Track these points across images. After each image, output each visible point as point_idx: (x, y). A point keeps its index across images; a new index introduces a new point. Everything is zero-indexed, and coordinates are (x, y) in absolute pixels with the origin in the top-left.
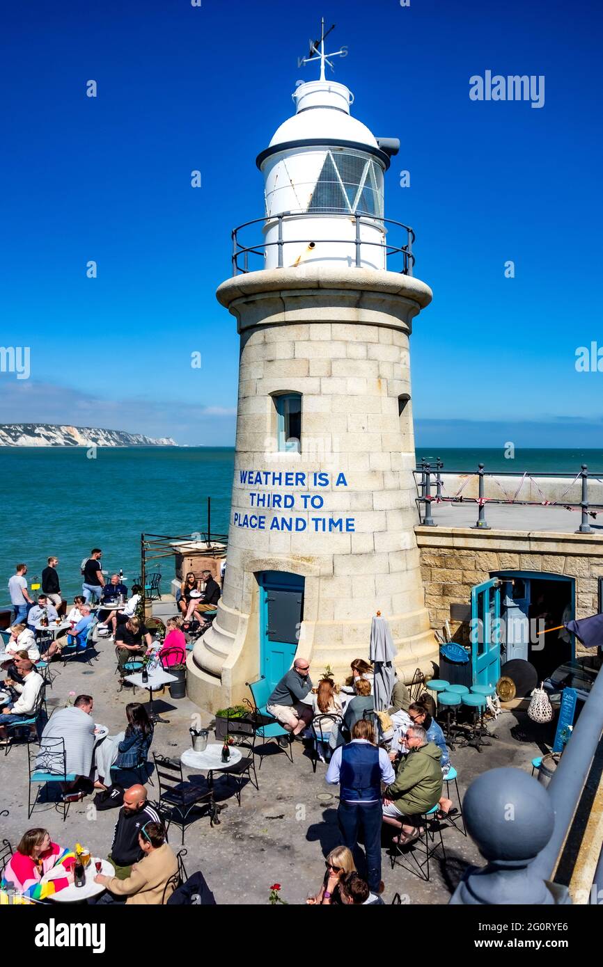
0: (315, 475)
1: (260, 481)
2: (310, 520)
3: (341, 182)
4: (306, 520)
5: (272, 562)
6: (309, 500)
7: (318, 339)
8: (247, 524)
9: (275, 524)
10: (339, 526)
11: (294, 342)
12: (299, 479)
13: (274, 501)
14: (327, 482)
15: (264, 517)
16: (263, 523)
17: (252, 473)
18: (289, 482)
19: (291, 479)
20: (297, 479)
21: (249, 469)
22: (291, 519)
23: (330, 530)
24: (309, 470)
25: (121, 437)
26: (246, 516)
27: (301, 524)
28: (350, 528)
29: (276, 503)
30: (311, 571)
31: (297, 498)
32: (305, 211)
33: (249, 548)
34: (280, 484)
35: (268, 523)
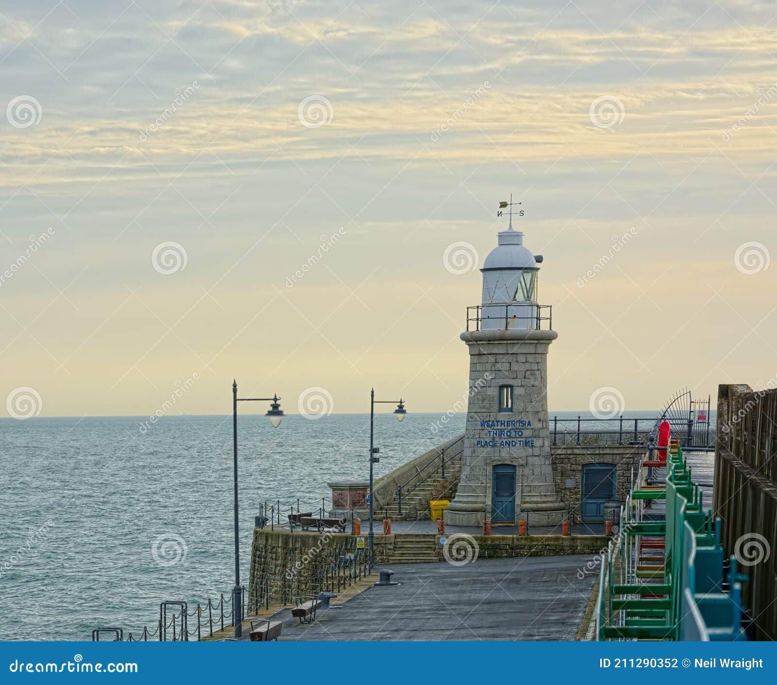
0: (519, 422)
1: (494, 425)
4: (516, 442)
5: (501, 460)
6: (517, 433)
8: (487, 445)
9: (502, 444)
10: (528, 444)
12: (513, 424)
13: (502, 434)
14: (524, 425)
15: (496, 441)
17: (490, 422)
19: (509, 424)
21: (487, 420)
22: (509, 442)
23: (525, 445)
24: (516, 420)
27: (514, 443)
28: (532, 444)
30: (518, 463)
31: (512, 432)
34: (504, 426)
35: (499, 443)
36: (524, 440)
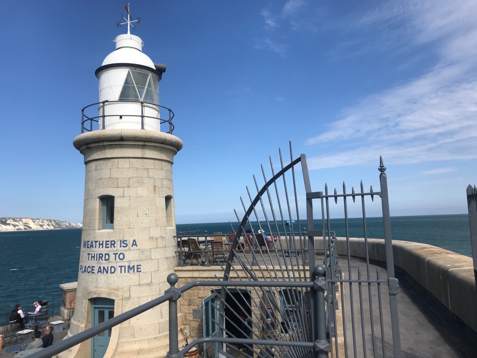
0: (121, 241)
1: (93, 246)
2: (118, 267)
3: (135, 85)
4: (116, 267)
5: (97, 292)
6: (117, 255)
7: (122, 167)
8: (86, 271)
9: (100, 270)
10: (133, 269)
11: (111, 169)
13: (100, 257)
14: (127, 245)
15: (94, 267)
16: (94, 270)
17: (88, 242)
18: (107, 246)
19: (108, 244)
20: (111, 244)
21: (87, 240)
22: (108, 267)
23: (128, 272)
24: (117, 239)
25: (57, 223)
26: (85, 267)
27: (113, 270)
28: (139, 270)
29: (100, 258)
30: (117, 296)
31: (111, 255)
32: (117, 100)
33: (86, 285)
34: (103, 247)
35: (96, 270)
36: (127, 265)
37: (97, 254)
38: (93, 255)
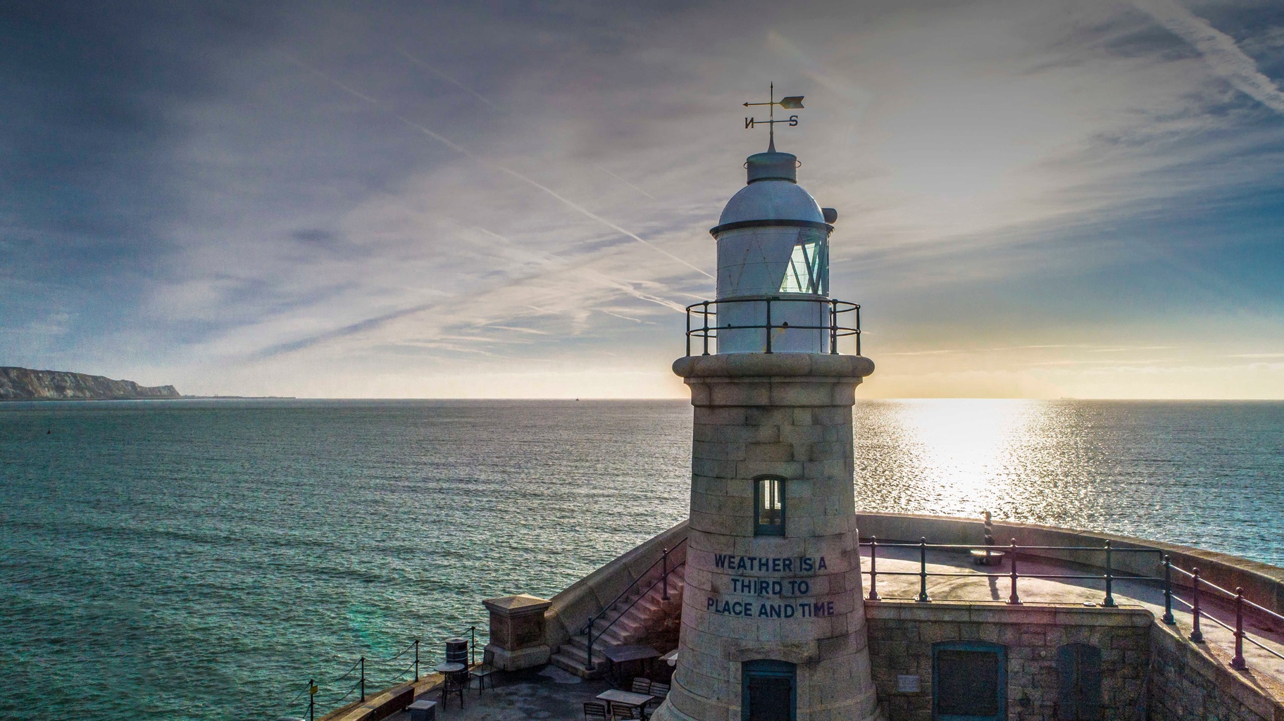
0: (801, 560)
1: (744, 567)
2: (798, 605)
4: (794, 607)
5: (761, 650)
6: (796, 585)
7: (802, 424)
8: (729, 610)
9: (763, 611)
10: (822, 609)
11: (778, 426)
12: (787, 565)
13: (762, 588)
14: (811, 568)
15: (751, 604)
16: (750, 610)
17: (734, 558)
18: (776, 568)
19: (779, 565)
20: (784, 565)
21: (731, 554)
22: (779, 606)
23: (815, 615)
24: (795, 556)
27: (789, 613)
29: (764, 590)
30: (801, 657)
31: (786, 584)
33: (734, 635)
34: (767, 570)
35: (755, 609)
36: (812, 601)
37: (755, 581)
38: (746, 583)
